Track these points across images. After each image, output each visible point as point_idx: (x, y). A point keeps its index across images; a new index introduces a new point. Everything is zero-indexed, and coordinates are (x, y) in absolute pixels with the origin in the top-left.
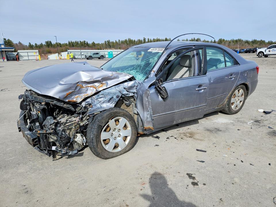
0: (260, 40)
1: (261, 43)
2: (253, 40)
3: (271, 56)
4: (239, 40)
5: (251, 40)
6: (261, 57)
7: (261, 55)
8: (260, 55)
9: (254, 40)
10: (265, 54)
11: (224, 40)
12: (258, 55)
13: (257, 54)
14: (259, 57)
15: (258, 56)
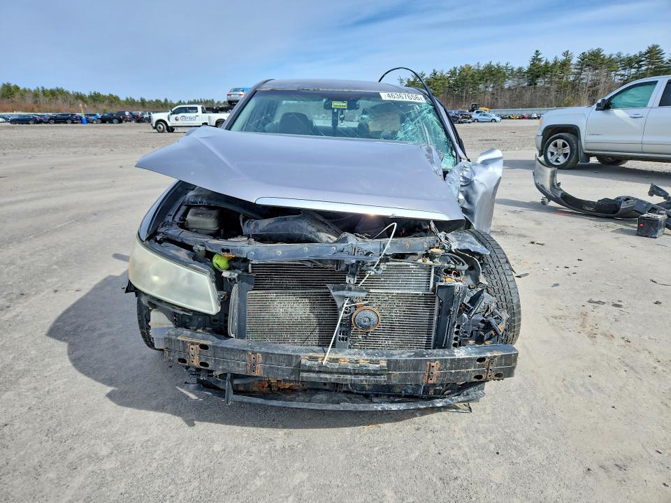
0: (107, 94)
1: (112, 102)
2: (93, 92)
3: (180, 130)
4: (58, 90)
5: (87, 94)
6: (162, 132)
7: (162, 127)
8: (160, 127)
9: (95, 93)
10: (169, 125)
11: (17, 88)
12: (155, 128)
13: (154, 125)
14: (159, 132)
15: (155, 131)
